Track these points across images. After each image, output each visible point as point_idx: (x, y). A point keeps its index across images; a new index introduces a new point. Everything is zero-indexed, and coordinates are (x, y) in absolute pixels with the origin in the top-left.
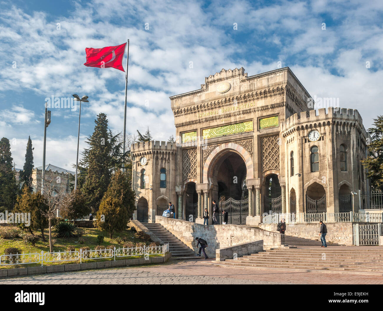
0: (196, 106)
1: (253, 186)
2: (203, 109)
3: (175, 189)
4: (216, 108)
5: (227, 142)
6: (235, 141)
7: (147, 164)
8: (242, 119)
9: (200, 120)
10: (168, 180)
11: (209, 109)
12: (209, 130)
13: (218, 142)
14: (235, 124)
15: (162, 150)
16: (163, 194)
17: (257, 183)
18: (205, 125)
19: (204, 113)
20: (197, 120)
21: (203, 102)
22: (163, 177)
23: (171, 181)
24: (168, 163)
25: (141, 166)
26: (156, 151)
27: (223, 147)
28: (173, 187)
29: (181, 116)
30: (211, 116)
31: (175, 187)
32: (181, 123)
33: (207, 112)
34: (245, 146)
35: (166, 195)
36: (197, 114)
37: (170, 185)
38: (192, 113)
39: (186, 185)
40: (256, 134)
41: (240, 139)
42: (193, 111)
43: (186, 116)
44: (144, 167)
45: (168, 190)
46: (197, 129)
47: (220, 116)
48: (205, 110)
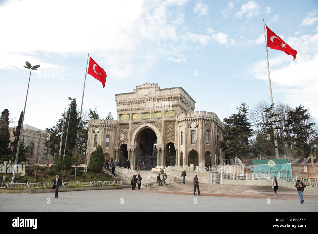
0: (130, 101)
1: (160, 149)
2: (134, 103)
3: (114, 148)
4: (141, 103)
5: (147, 123)
6: (151, 123)
7: (99, 132)
8: (156, 111)
9: (132, 109)
10: (111, 142)
11: (137, 103)
12: (137, 115)
13: (142, 122)
14: (151, 113)
15: (108, 124)
16: (107, 150)
17: (163, 147)
18: (134, 112)
19: (134, 105)
20: (130, 109)
21: (134, 99)
22: (108, 140)
23: (112, 142)
24: (111, 132)
25: (95, 132)
26: (105, 125)
27: (144, 125)
28: (113, 146)
29: (121, 106)
30: (138, 107)
31: (114, 147)
32: (120, 109)
33: (136, 105)
34: (157, 126)
35: (109, 150)
36: (130, 105)
37: (111, 145)
38: (127, 104)
39: (121, 145)
40: (163, 120)
41: (154, 122)
42: (128, 103)
43: (124, 105)
44: (97, 134)
45: (110, 148)
46: (130, 114)
47: (143, 108)
48: (135, 104)
